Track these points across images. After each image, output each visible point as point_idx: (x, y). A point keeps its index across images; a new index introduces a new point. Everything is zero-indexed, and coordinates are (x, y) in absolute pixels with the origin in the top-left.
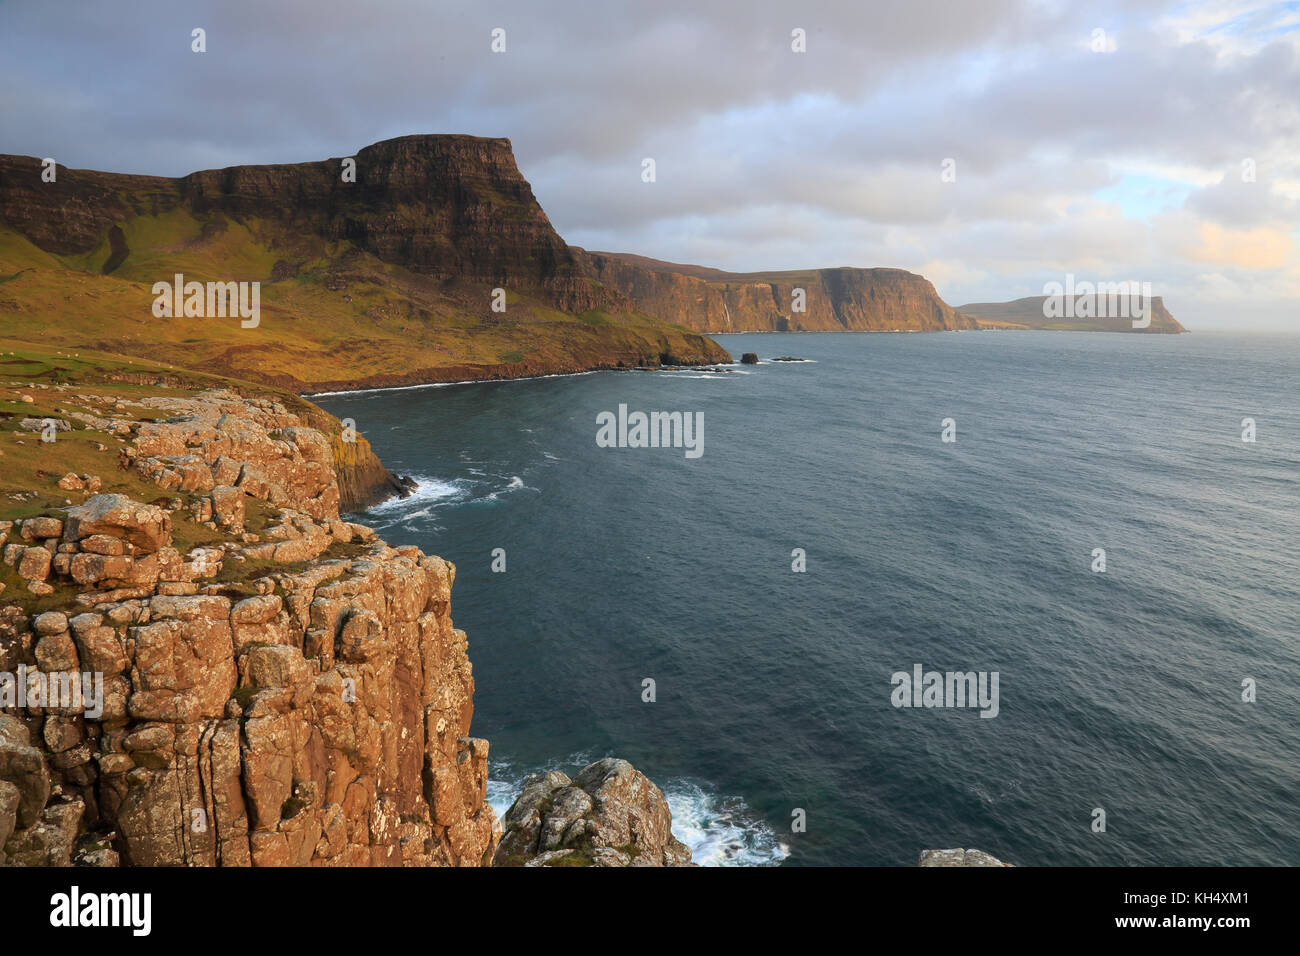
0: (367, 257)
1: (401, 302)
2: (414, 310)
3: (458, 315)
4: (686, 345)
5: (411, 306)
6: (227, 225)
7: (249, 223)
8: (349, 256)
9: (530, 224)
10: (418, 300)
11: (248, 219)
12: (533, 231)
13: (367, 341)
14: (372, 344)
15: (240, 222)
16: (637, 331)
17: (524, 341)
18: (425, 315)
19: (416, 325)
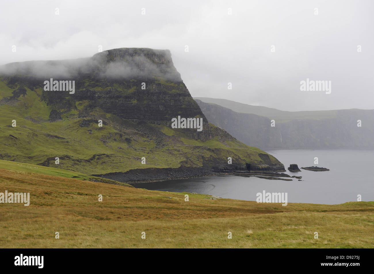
0: (98, 110)
1: (116, 134)
2: (123, 138)
3: (145, 141)
4: (260, 159)
5: (121, 136)
6: (26, 91)
7: (36, 90)
8: (88, 109)
9: (180, 95)
10: (125, 133)
11: (36, 88)
12: (181, 98)
13: (104, 154)
14: (108, 156)
15: (32, 90)
16: (234, 151)
17: (178, 155)
18: (128, 141)
19: (124, 146)
